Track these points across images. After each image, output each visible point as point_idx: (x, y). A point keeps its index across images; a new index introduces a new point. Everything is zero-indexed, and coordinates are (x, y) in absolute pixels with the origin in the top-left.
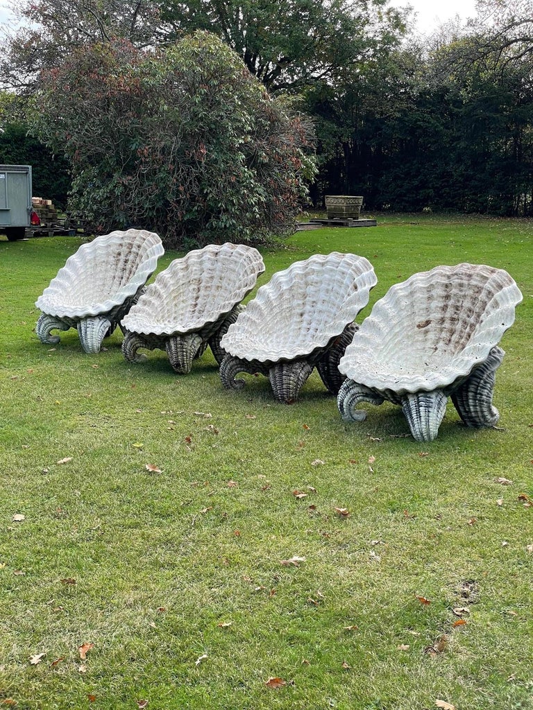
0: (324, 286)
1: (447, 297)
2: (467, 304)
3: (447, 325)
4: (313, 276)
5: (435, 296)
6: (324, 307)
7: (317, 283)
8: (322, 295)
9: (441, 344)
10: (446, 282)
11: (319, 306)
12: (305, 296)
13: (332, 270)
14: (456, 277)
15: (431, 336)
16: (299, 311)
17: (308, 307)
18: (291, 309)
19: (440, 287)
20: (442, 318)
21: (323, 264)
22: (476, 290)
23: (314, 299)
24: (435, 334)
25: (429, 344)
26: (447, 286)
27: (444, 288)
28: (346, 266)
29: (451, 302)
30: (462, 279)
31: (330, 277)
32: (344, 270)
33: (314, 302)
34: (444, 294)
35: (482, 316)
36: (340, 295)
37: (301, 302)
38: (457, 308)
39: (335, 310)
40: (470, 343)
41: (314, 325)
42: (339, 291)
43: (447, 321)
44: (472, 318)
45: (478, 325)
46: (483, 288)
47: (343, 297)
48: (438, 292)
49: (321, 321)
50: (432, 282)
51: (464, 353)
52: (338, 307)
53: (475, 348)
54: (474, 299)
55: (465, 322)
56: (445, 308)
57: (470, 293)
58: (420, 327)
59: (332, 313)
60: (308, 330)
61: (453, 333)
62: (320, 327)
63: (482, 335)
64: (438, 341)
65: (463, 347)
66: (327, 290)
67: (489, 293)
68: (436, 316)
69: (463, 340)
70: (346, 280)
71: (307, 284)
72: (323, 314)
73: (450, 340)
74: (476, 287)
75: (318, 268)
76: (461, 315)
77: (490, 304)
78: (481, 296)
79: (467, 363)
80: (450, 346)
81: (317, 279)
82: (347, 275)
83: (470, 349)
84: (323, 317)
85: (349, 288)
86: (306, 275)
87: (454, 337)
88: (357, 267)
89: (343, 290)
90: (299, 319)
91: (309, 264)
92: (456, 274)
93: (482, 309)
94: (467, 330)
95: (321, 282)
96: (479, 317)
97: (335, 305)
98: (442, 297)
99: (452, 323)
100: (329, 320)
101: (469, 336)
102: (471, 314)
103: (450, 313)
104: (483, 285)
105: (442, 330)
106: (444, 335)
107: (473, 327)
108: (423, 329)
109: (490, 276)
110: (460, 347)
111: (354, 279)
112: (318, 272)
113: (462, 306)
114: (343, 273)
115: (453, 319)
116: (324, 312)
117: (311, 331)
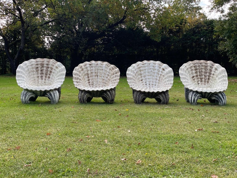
2: (203, 70)
3: (199, 77)
6: (149, 77)
8: (147, 74)
9: (200, 82)
10: (194, 65)
11: (147, 77)
12: (141, 74)
13: (148, 66)
15: (196, 80)
17: (143, 78)
18: (139, 78)
21: (143, 64)
23: (144, 75)
25: (196, 83)
26: (195, 66)
29: (198, 71)
31: (148, 68)
32: (154, 65)
33: (144, 76)
34: (195, 69)
35: (212, 73)
36: (155, 73)
37: (140, 76)
38: (200, 72)
39: (155, 77)
40: (210, 81)
41: (148, 83)
42: (154, 72)
43: (199, 76)
44: (208, 74)
45: (212, 75)
46: (208, 66)
47: (157, 73)
48: (193, 68)
49: (150, 81)
50: (191, 66)
51: (220, 82)
52: (156, 76)
53: (223, 80)
54: (205, 69)
55: (205, 76)
56: (196, 72)
57: (204, 67)
58: (192, 78)
59: (154, 78)
60: (146, 85)
61: (201, 79)
62: (151, 83)
63: (221, 77)
64: (198, 82)
65: (208, 82)
66: (148, 72)
67: (211, 67)
68: (195, 75)
69: (207, 80)
70: (156, 68)
71: (140, 71)
72: (149, 79)
73: (201, 81)
74: (205, 66)
75: (142, 66)
76: (203, 73)
77: (213, 69)
78: (209, 68)
79: (226, 84)
80: (203, 82)
81: (143, 69)
82: (155, 66)
83: (222, 80)
84: (151, 80)
85: (161, 70)
86: (139, 68)
87: (203, 80)
88: (159, 64)
89: (156, 71)
90: (142, 82)
91: (138, 65)
92: (197, 63)
93: (211, 71)
94: (207, 77)
95: (145, 70)
96: (210, 74)
97: (154, 76)
98: (195, 70)
99: (200, 76)
100: (153, 81)
101: (209, 79)
102: (206, 73)
103: (198, 74)
104: (207, 65)
105: (198, 78)
106: (199, 80)
107: (209, 76)
108: (193, 79)
109: (207, 63)
110: (207, 82)
111: (160, 67)
112: (143, 67)
113: (202, 71)
114: (153, 66)
115: (200, 75)
116: (150, 79)
117: (148, 85)
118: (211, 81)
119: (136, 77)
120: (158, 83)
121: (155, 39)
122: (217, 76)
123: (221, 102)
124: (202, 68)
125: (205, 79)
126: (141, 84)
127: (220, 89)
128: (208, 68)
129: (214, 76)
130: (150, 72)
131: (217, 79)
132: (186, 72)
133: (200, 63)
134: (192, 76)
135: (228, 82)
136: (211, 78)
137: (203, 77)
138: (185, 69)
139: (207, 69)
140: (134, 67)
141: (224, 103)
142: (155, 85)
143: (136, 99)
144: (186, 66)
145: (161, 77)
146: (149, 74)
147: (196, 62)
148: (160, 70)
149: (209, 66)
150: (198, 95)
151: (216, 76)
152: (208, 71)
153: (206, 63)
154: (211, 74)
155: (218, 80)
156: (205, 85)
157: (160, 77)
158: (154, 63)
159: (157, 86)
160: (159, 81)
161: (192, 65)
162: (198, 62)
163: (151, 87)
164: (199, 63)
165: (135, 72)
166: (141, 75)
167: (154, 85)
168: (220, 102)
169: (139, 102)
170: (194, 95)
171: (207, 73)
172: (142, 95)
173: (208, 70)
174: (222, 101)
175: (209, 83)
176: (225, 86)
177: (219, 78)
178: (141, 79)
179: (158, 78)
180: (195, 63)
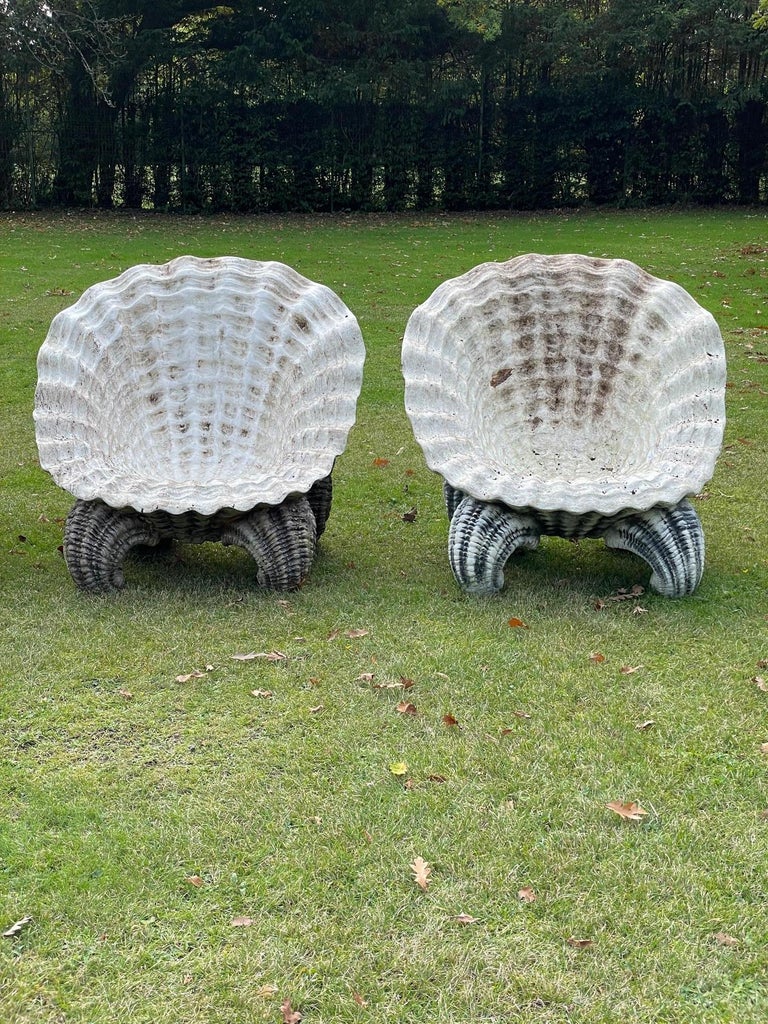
0: (190, 330)
1: (525, 321)
2: (573, 328)
3: (541, 372)
4: (157, 312)
5: (506, 323)
6: (206, 376)
7: (167, 326)
8: (192, 350)
9: (543, 411)
10: (512, 292)
11: (193, 375)
12: (148, 357)
13: (199, 296)
14: (532, 281)
15: (518, 397)
16: (146, 391)
17: (164, 381)
18: (131, 387)
19: (507, 303)
20: (527, 363)
21: (167, 285)
22: (585, 301)
23: (174, 361)
24: (524, 394)
25: (520, 415)
26: (516, 300)
27: (512, 305)
28: (239, 283)
29: (537, 330)
30: (543, 284)
31: (199, 310)
32: (240, 292)
33: (172, 368)
34: (517, 315)
35: (631, 345)
36: (245, 344)
37: (143, 371)
38: (549, 339)
39: (247, 378)
40: (613, 401)
41: (195, 416)
42: (240, 336)
43: (541, 366)
44: (600, 354)
45: (624, 365)
46: (603, 296)
47: (261, 348)
48: (506, 313)
49: (213, 404)
50: (490, 295)
51: (672, 417)
52: (255, 371)
53: (695, 404)
54: (585, 319)
55: (584, 368)
56: (525, 343)
57: (577, 307)
58: (494, 384)
59: (241, 385)
60: (183, 428)
61: (557, 386)
62: (217, 418)
63: (684, 379)
64: (533, 407)
65: (599, 410)
66: (202, 340)
67: (623, 302)
68: (513, 359)
69: (593, 397)
70: (256, 311)
71: (147, 331)
72: (207, 391)
73: (557, 401)
74: (584, 295)
75: (161, 294)
76: (570, 350)
77: (638, 323)
78: (608, 310)
79: (709, 434)
80: (568, 412)
81: (166, 317)
82: (251, 299)
83: (684, 408)
84: (218, 395)
85: (285, 326)
86: (137, 311)
87: (569, 394)
88: (276, 283)
89: (253, 334)
90: (152, 409)
91: (133, 287)
92: (531, 276)
93: (621, 334)
94: (596, 376)
95: (181, 323)
96: (615, 350)
97: (239, 367)
98: (515, 322)
99: (549, 369)
100: (234, 400)
101: (605, 388)
102: (587, 347)
103: (539, 351)
104: (599, 291)
105: (534, 384)
106: (543, 392)
107: (608, 369)
108: (501, 387)
109: (600, 272)
110: (590, 410)
111: (282, 308)
112: (165, 301)
113: (562, 335)
114: (238, 299)
115: (548, 361)
116: (211, 386)
117: (195, 430)
118: (616, 400)
119: (103, 381)
120: (263, 419)
121: (472, 26)
122: (657, 375)
123: (662, 575)
124: (567, 308)
125: (584, 386)
126: (148, 428)
127: (662, 483)
128: (604, 312)
129: (639, 372)
130: (213, 338)
131: (656, 392)
132: (448, 343)
133: (557, 276)
134: (490, 370)
135: (723, 421)
136: (617, 381)
137: (570, 371)
138: (447, 324)
139: (600, 319)
140: (98, 305)
141: (688, 581)
142: (245, 432)
143: (76, 555)
144: (452, 303)
145: (284, 375)
146: (206, 356)
147: (525, 271)
148: (278, 323)
149: (613, 297)
150: (513, 524)
151: (654, 373)
152: (604, 332)
153: (590, 277)
154: (621, 350)
155: (663, 402)
156: (579, 433)
157: (275, 379)
158: (241, 278)
159: (252, 439)
160: (269, 403)
161: (495, 292)
162: (539, 270)
163: (216, 446)
164: (548, 274)
165: (104, 343)
166: (152, 361)
167: (236, 433)
168: (659, 569)
169: (98, 578)
170: (484, 529)
171: (595, 343)
172: (122, 526)
173: (605, 325)
174: (672, 566)
175: (607, 414)
176: (701, 458)
177: (667, 390)
178: (148, 392)
179: (264, 385)
180: (522, 278)
